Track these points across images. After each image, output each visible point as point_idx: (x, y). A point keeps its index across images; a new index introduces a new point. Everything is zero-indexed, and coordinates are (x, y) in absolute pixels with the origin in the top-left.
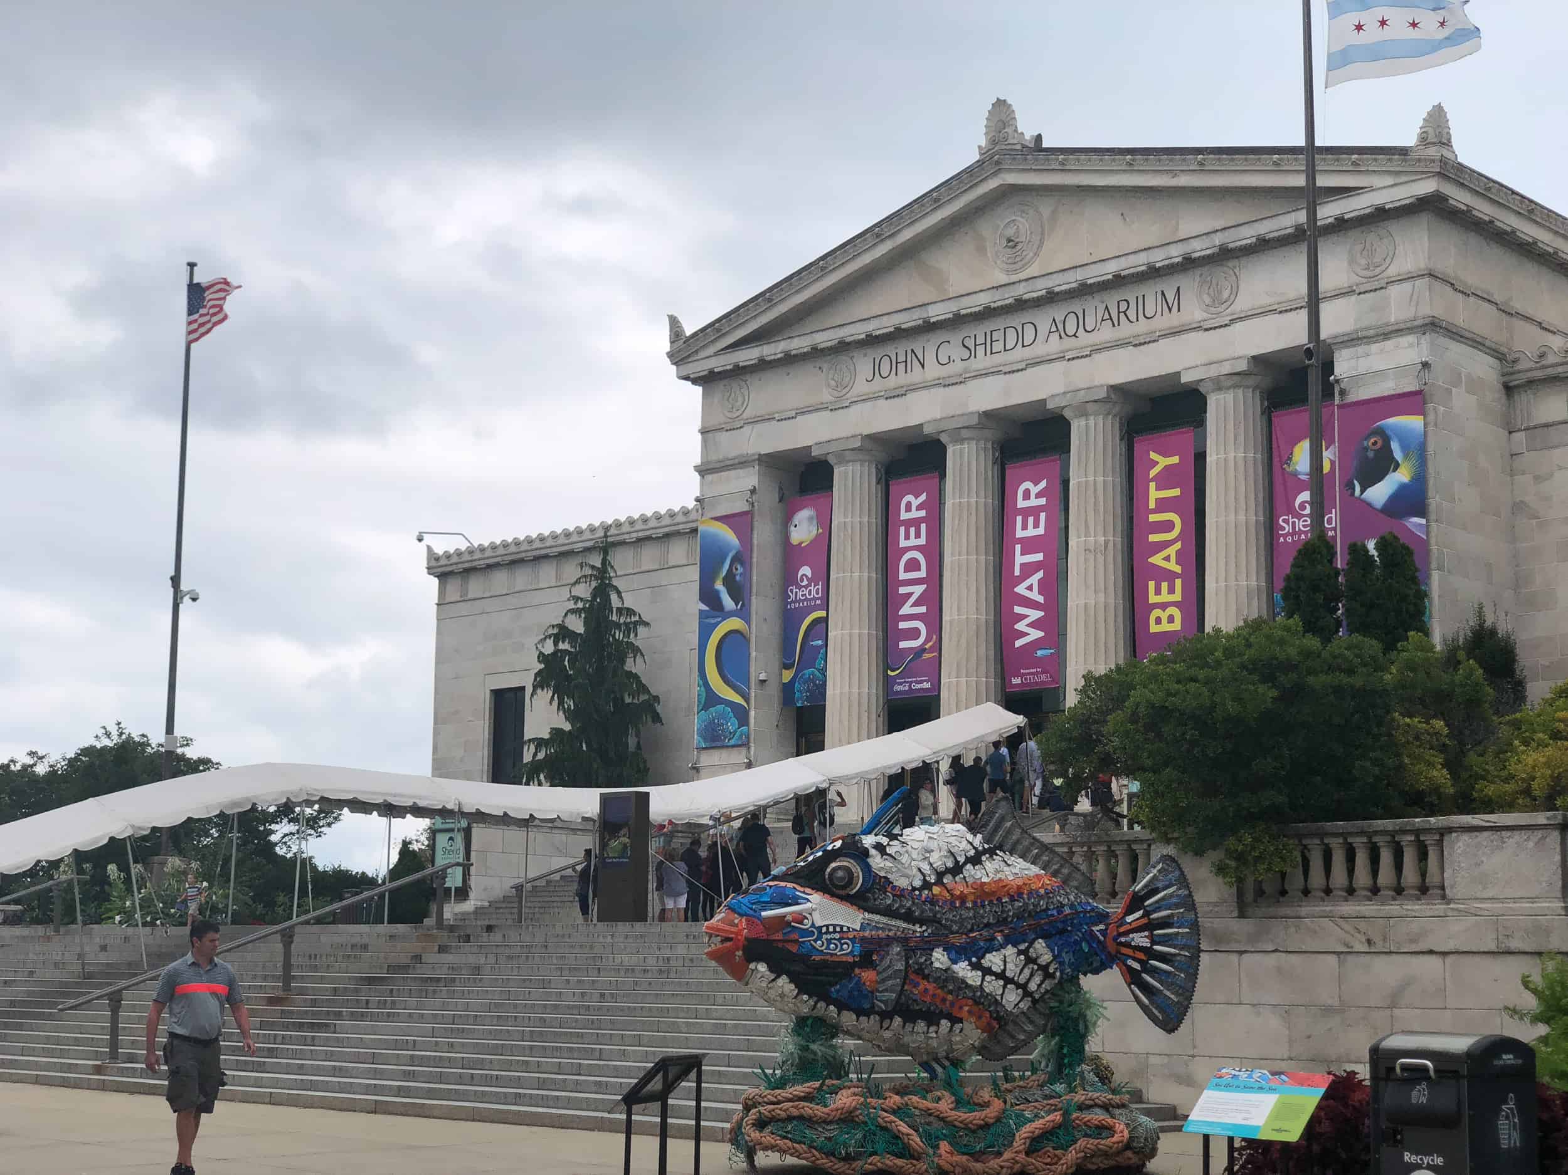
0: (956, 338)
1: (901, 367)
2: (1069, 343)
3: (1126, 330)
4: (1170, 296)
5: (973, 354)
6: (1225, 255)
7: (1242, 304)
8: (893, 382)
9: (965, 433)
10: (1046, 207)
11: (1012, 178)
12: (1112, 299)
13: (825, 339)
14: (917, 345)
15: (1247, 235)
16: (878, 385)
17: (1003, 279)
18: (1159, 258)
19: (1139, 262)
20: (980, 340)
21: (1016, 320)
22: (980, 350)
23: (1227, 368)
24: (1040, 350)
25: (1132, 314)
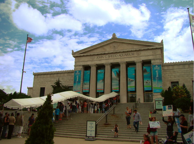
0: (107, 55)
1: (101, 58)
2: (121, 57)
3: (128, 56)
4: (133, 53)
5: (109, 57)
6: (140, 50)
7: (141, 55)
8: (99, 59)
9: (108, 65)
10: (118, 44)
11: (115, 41)
12: (126, 53)
13: (92, 54)
14: (103, 56)
15: (142, 49)
16: (98, 59)
17: (113, 50)
18: (133, 50)
19: (131, 50)
20: (110, 56)
21: (115, 54)
22: (110, 57)
23: (140, 61)
24: (118, 57)
25: (129, 55)
